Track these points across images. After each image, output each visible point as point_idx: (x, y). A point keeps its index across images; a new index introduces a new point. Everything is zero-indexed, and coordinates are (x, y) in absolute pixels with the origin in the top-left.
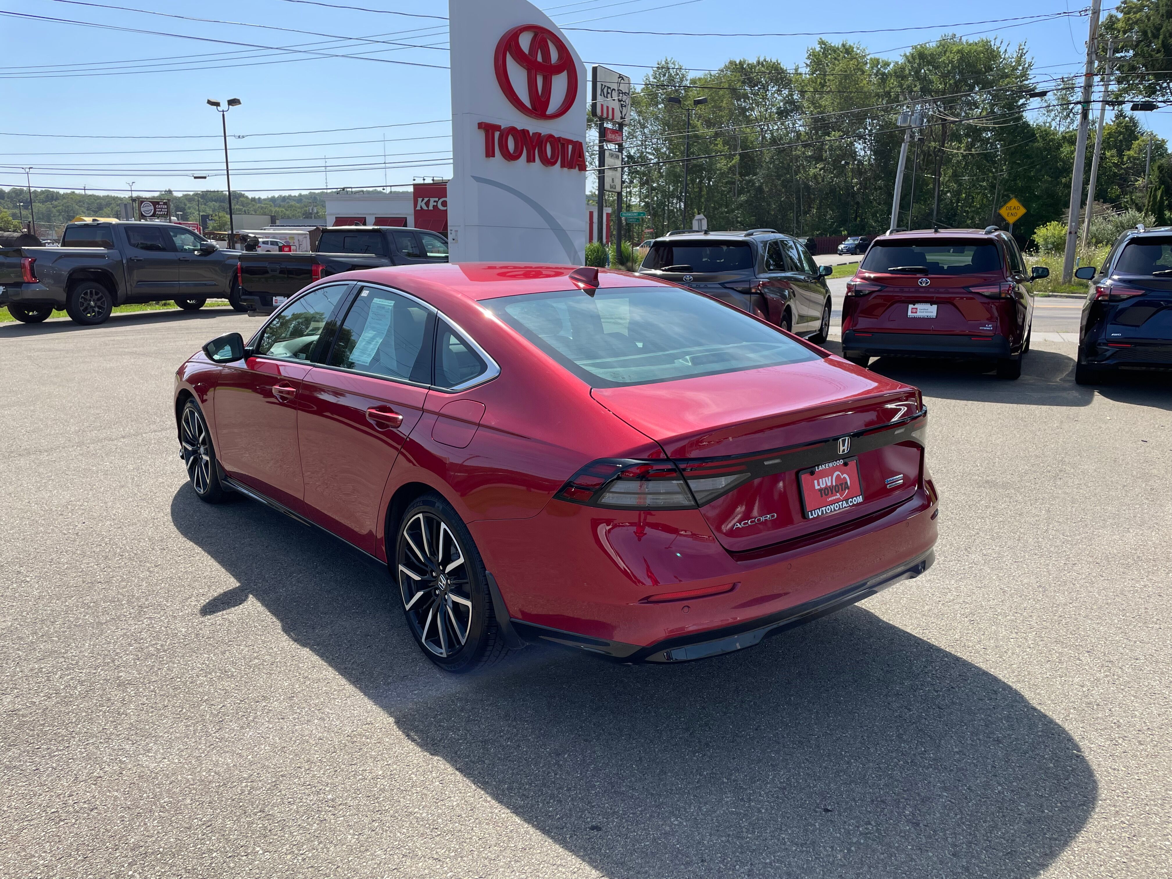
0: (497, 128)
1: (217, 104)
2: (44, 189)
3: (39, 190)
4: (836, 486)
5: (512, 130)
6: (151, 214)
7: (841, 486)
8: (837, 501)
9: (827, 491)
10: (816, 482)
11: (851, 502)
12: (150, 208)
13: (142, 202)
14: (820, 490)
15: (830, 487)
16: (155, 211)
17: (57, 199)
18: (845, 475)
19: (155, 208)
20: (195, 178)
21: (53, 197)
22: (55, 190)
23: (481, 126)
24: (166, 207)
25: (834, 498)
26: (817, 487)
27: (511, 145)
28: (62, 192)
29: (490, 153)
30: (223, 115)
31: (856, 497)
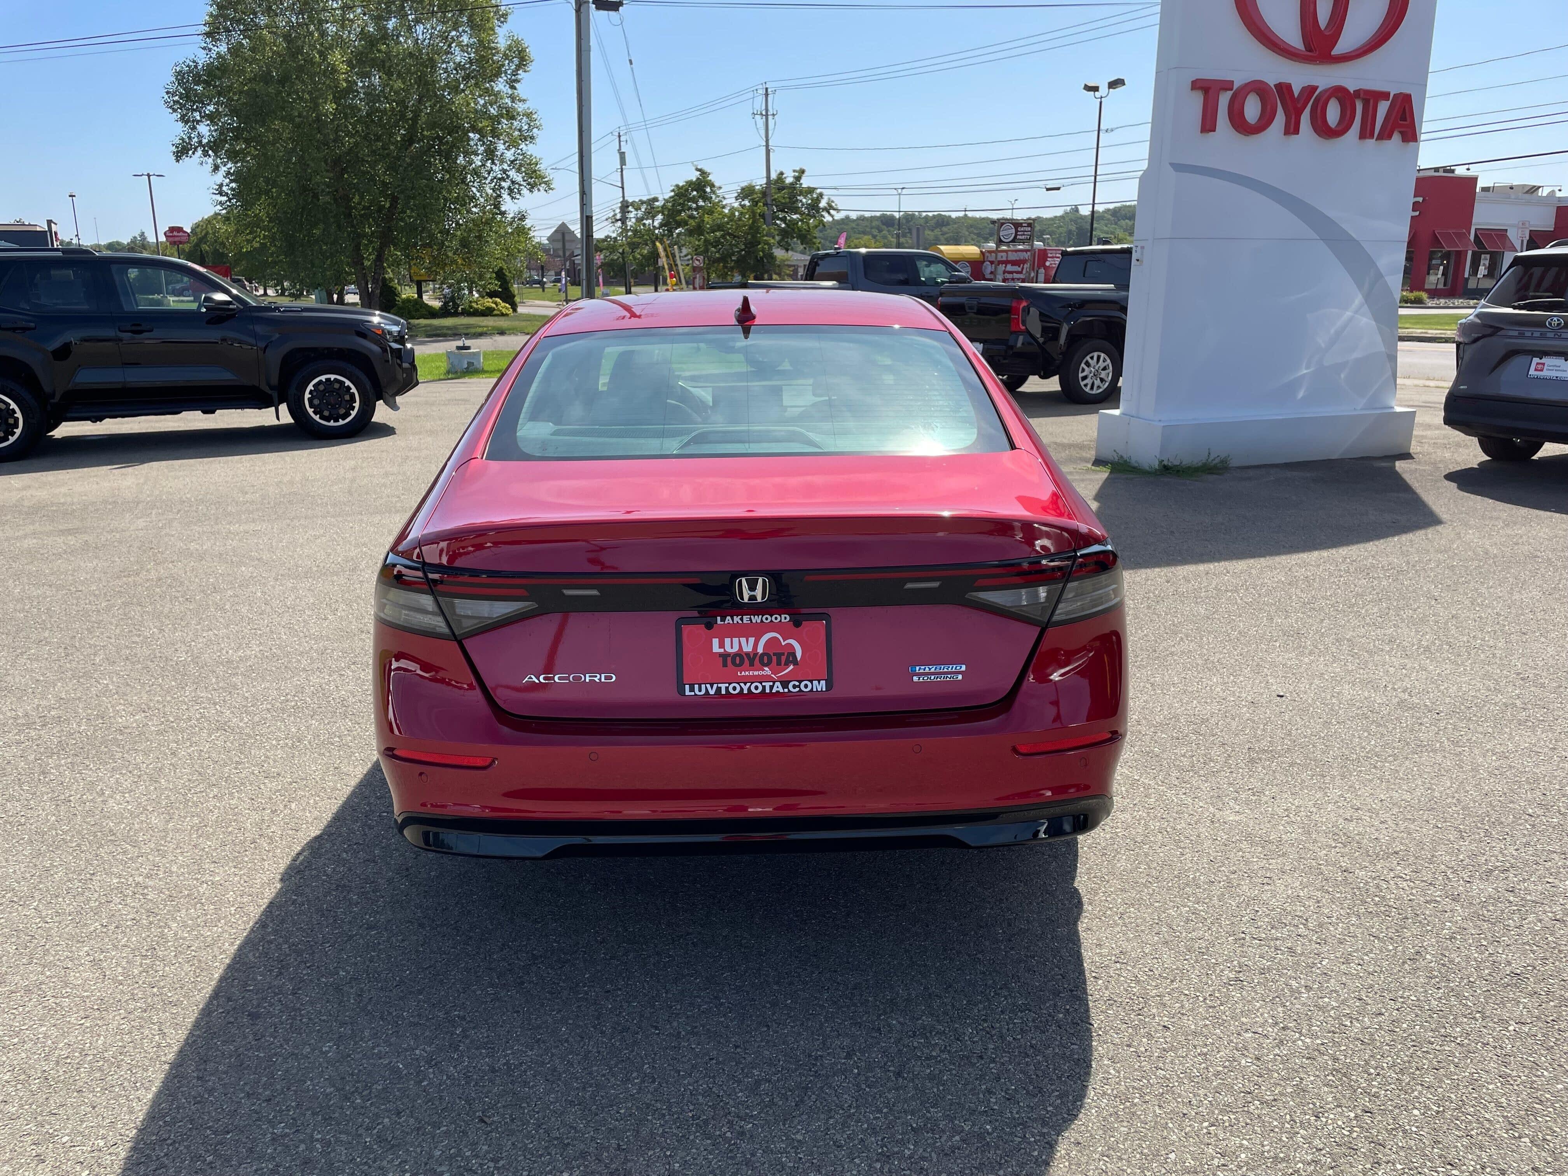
0: (1226, 85)
1: (1095, 89)
2: (936, 213)
3: (930, 214)
4: (763, 655)
5: (1258, 88)
6: (1010, 239)
7: (776, 657)
8: (762, 679)
9: (738, 659)
10: (716, 640)
11: (795, 686)
12: (1010, 231)
13: (1003, 224)
14: (725, 656)
15: (747, 654)
16: (1016, 235)
17: (948, 224)
18: (792, 641)
19: (1017, 231)
20: (1048, 189)
21: (943, 222)
22: (947, 214)
23: (1197, 85)
24: (1029, 229)
25: (755, 673)
26: (716, 649)
27: (1252, 110)
28: (954, 215)
29: (1208, 125)
30: (1101, 103)
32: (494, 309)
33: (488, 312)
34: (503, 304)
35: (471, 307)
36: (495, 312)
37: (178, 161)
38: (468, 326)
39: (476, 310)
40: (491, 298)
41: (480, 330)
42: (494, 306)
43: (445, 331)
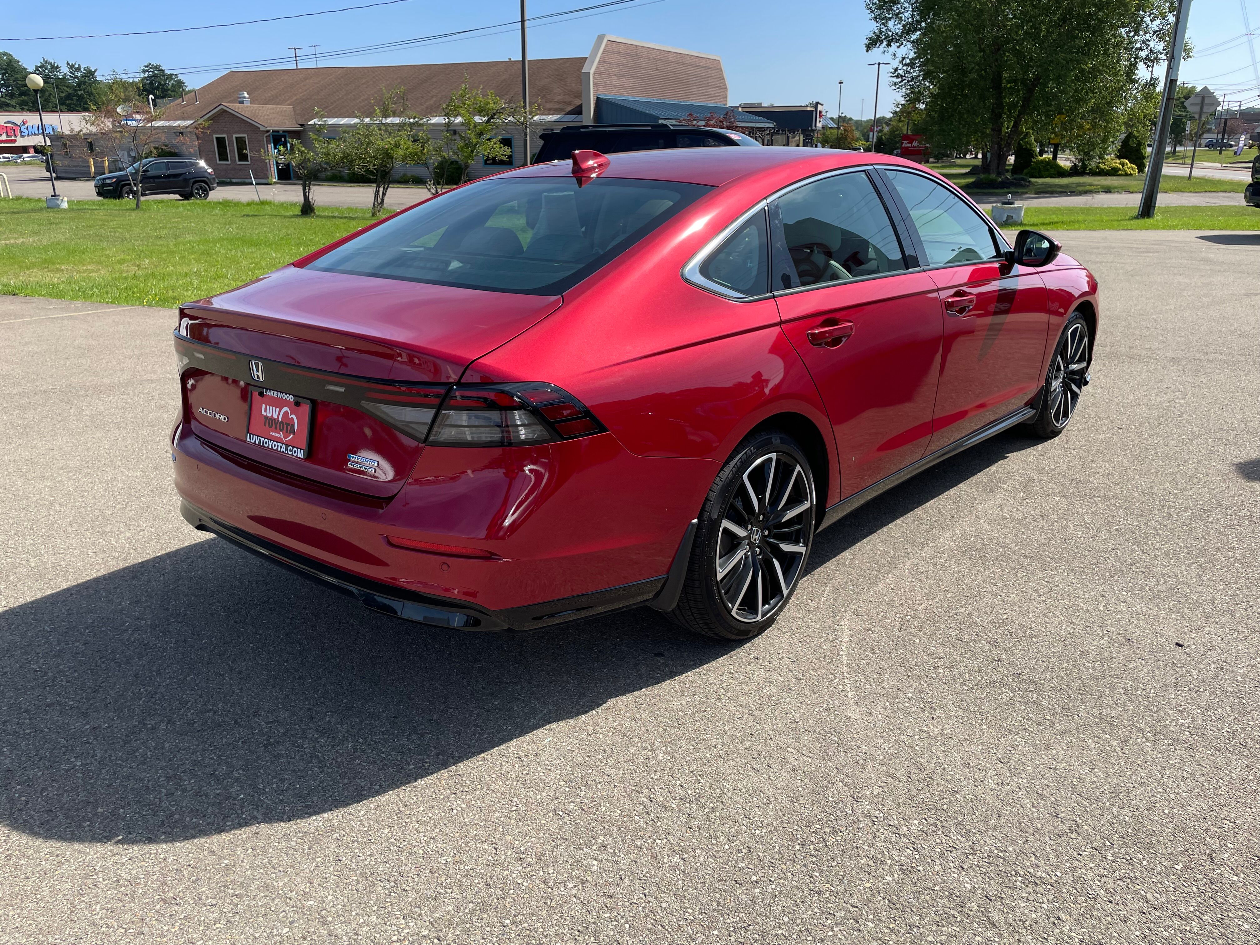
4: (282, 422)
7: (285, 426)
8: (278, 440)
9: (271, 422)
10: (264, 406)
11: (291, 451)
14: (266, 417)
15: (275, 419)
18: (293, 416)
25: (277, 435)
26: (263, 412)
31: (298, 448)
32: (1120, 169)
33: (1114, 172)
34: (1129, 165)
35: (1098, 167)
36: (1120, 172)
37: (867, 51)
38: (1079, 185)
39: (1102, 170)
40: (1119, 159)
41: (1090, 188)
42: (1120, 166)
43: (1055, 189)
